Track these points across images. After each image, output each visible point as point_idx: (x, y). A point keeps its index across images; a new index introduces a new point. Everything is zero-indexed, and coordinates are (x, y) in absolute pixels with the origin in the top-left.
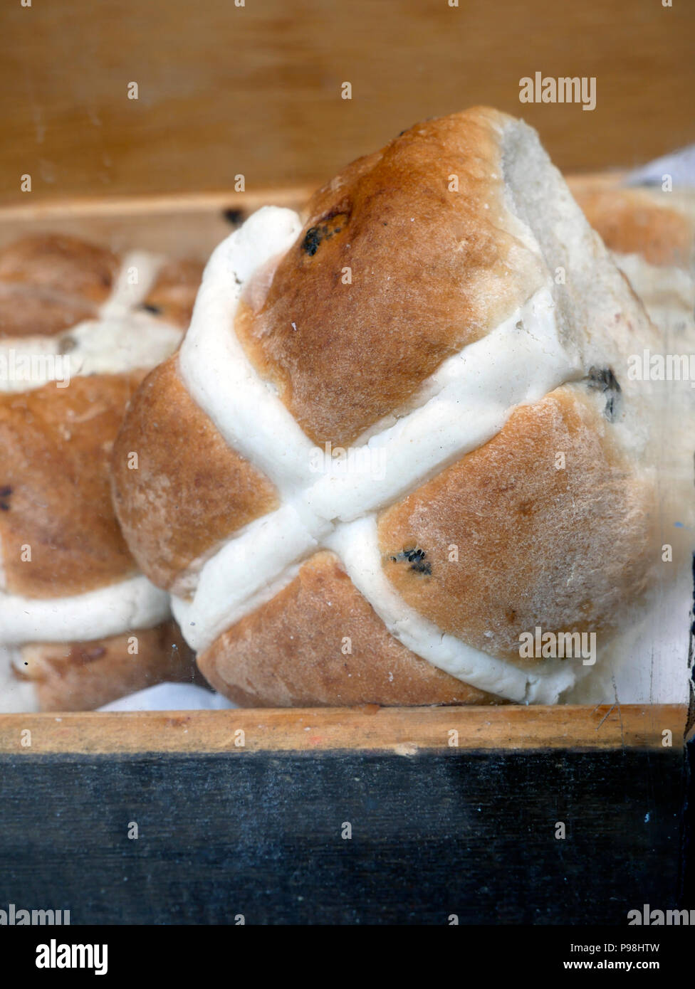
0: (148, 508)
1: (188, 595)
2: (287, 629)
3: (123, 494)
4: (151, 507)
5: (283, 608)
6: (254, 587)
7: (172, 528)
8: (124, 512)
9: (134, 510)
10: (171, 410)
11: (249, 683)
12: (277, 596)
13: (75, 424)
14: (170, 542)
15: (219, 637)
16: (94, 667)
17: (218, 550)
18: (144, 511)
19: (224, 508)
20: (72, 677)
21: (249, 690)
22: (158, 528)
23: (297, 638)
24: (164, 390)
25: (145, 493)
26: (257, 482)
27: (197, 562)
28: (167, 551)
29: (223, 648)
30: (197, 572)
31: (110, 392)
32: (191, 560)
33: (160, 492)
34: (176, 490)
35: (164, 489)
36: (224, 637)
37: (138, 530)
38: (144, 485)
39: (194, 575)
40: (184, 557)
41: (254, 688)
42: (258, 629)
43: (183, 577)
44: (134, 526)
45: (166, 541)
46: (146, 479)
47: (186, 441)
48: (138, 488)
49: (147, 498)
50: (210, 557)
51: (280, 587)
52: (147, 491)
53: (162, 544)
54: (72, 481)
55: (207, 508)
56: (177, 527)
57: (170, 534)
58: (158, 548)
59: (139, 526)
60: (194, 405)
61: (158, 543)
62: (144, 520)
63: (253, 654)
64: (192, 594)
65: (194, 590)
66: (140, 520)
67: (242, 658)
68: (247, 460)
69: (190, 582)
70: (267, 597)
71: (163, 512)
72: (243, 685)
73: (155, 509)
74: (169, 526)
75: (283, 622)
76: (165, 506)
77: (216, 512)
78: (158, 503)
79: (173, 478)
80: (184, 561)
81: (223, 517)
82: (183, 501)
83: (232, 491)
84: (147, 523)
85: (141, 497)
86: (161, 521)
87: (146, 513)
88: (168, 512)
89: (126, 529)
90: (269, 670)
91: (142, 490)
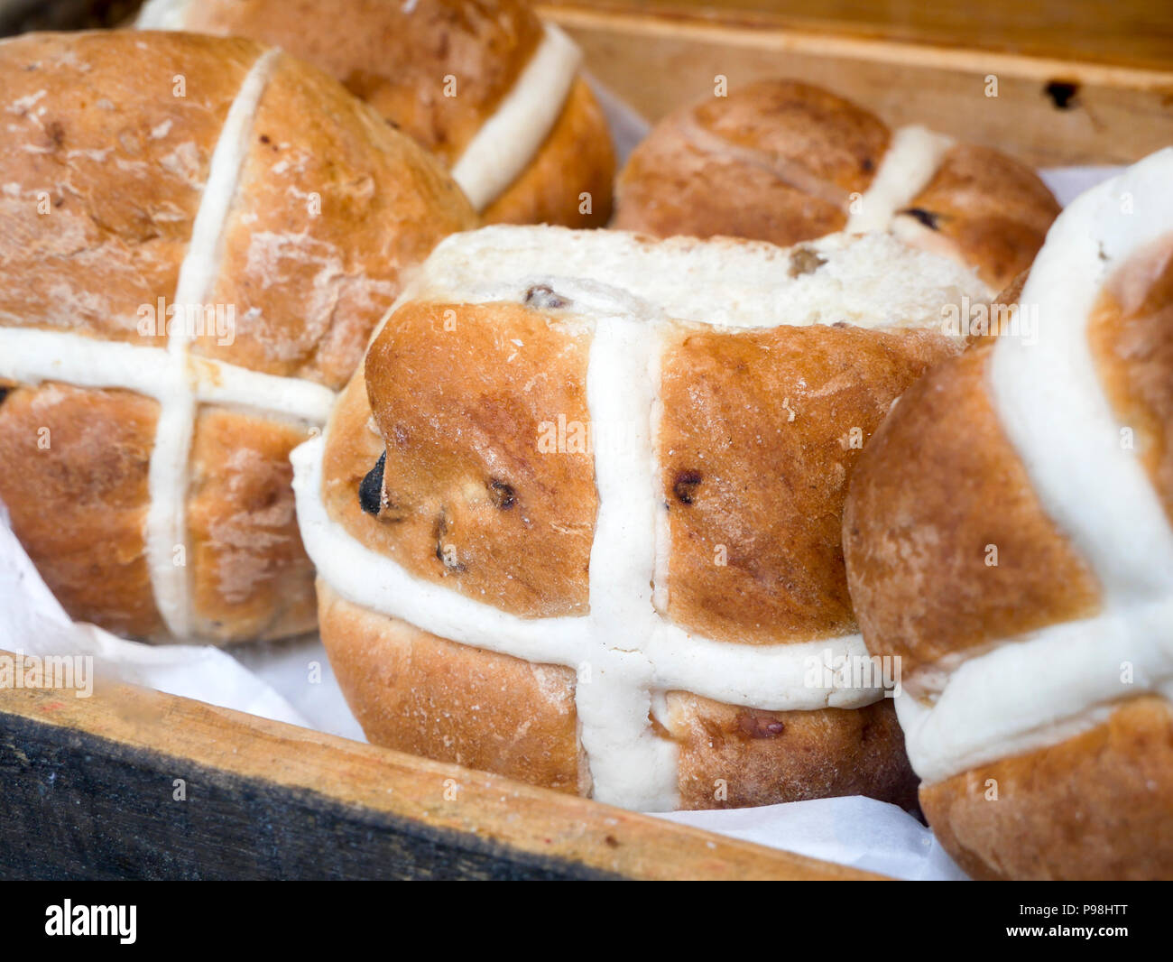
0: (897, 565)
1: (926, 697)
2: (1074, 801)
3: (862, 534)
4: (902, 566)
5: (1073, 766)
6: (1033, 721)
7: (927, 605)
8: (858, 559)
9: (873, 560)
10: (964, 434)
11: (996, 857)
12: (1064, 743)
13: (805, 399)
14: (919, 622)
15: (963, 774)
16: (765, 746)
17: (989, 651)
18: (890, 567)
19: (1014, 598)
20: (730, 752)
21: (993, 865)
22: (904, 598)
23: (1087, 819)
24: (959, 401)
25: (897, 542)
26: (1074, 572)
27: (951, 659)
28: (911, 633)
29: (965, 794)
30: (949, 671)
31: (863, 360)
32: (945, 653)
33: (920, 548)
34: (947, 552)
35: (928, 546)
36: (970, 777)
37: (875, 590)
38: (897, 531)
39: (942, 674)
40: (935, 647)
41: (1002, 866)
42: (1027, 785)
43: (925, 672)
44: (868, 581)
45: (913, 618)
46: (904, 524)
47: (978, 486)
48: (887, 532)
49: (898, 551)
50: (973, 656)
51: (1074, 731)
52: (901, 541)
53: (906, 621)
54: (787, 483)
55: (987, 592)
56: (935, 604)
57: (921, 611)
58: (899, 624)
59: (878, 584)
60: (1002, 437)
61: (900, 618)
62: (886, 580)
63: (1012, 819)
64: (932, 697)
65: (939, 693)
66: (881, 577)
67: (992, 817)
68: (1067, 537)
69: (933, 681)
70: (1049, 740)
71: (918, 578)
72: (986, 857)
73: (908, 570)
74: (924, 600)
75: (1069, 787)
76: (924, 571)
77: (1000, 601)
78: (915, 563)
79: (946, 534)
80: (933, 652)
81: (1010, 611)
82: (954, 572)
83: (1032, 577)
84: (890, 586)
85: (892, 547)
86: (914, 590)
87: (892, 572)
88: (927, 581)
89: (855, 581)
90: (1030, 849)
91: (892, 536)
